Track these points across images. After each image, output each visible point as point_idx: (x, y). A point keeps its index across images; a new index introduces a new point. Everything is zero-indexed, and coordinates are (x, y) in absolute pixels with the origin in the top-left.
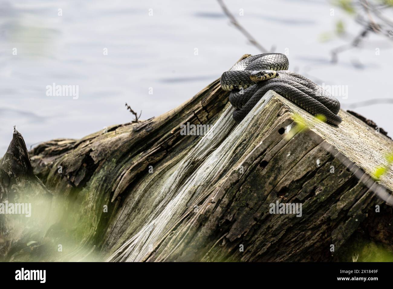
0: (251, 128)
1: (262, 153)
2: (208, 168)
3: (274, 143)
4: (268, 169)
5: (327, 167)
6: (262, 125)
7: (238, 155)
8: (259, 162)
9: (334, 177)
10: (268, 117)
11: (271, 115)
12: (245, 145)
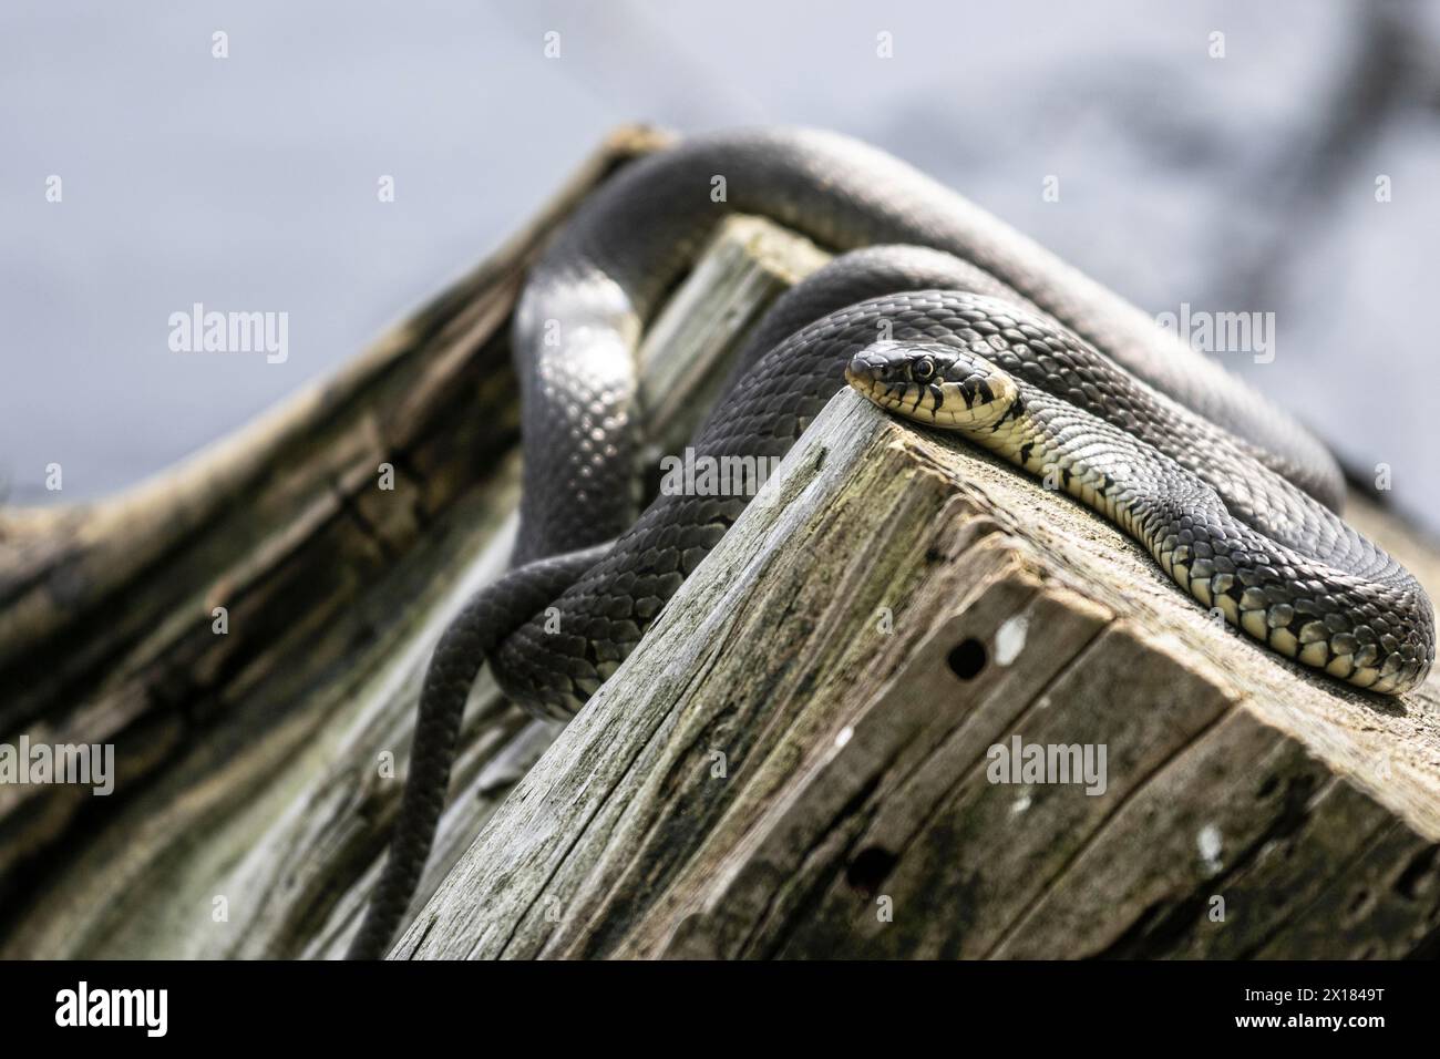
0: (758, 634)
1: (855, 803)
2: (504, 883)
3: (925, 734)
4: (901, 897)
5: (1265, 872)
6: (833, 617)
7: (697, 807)
8: (839, 861)
9: (1313, 935)
10: (862, 568)
11: (886, 549)
12: (735, 741)
